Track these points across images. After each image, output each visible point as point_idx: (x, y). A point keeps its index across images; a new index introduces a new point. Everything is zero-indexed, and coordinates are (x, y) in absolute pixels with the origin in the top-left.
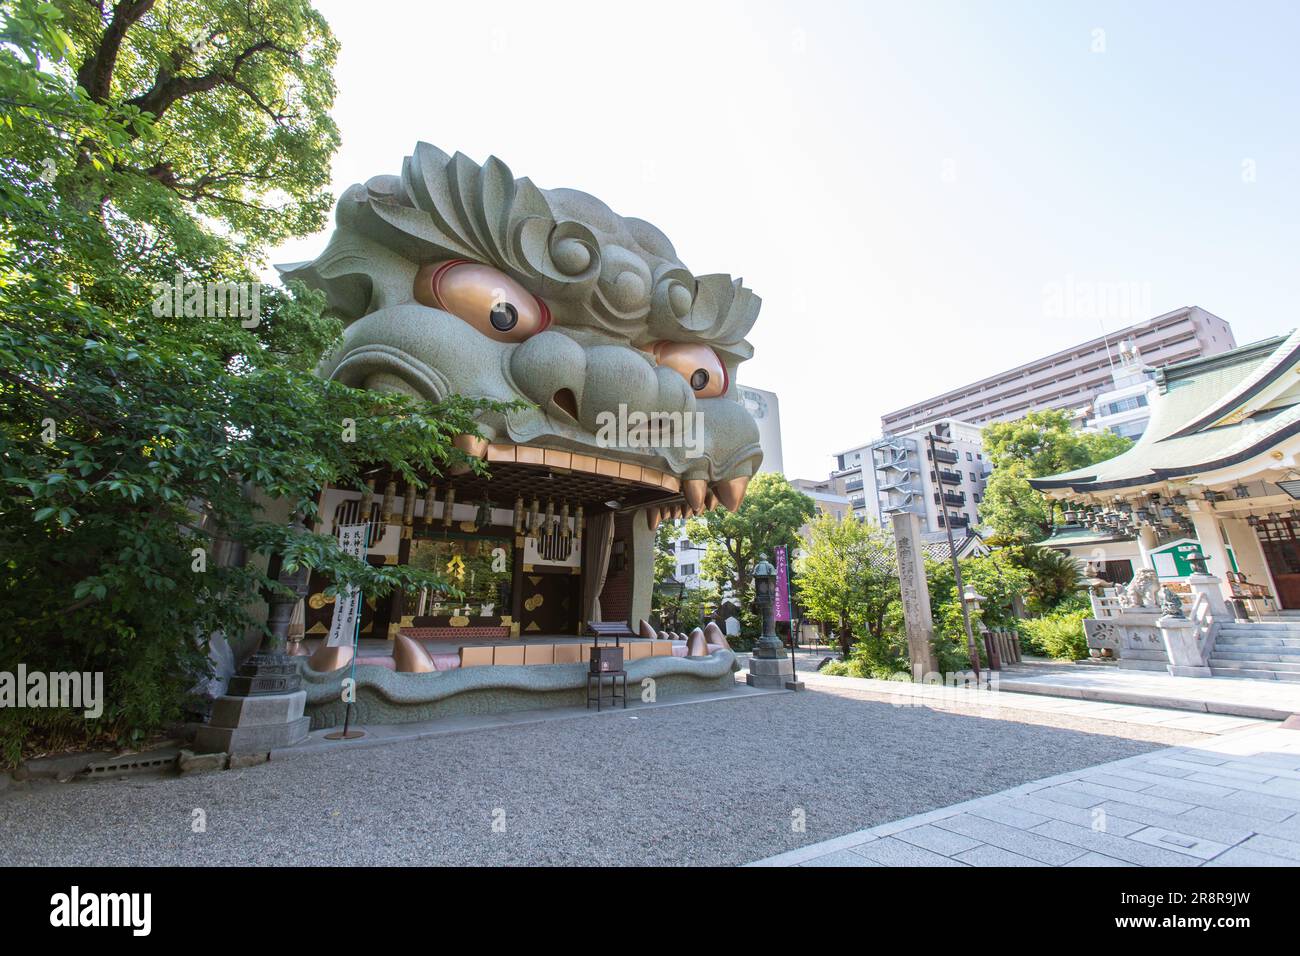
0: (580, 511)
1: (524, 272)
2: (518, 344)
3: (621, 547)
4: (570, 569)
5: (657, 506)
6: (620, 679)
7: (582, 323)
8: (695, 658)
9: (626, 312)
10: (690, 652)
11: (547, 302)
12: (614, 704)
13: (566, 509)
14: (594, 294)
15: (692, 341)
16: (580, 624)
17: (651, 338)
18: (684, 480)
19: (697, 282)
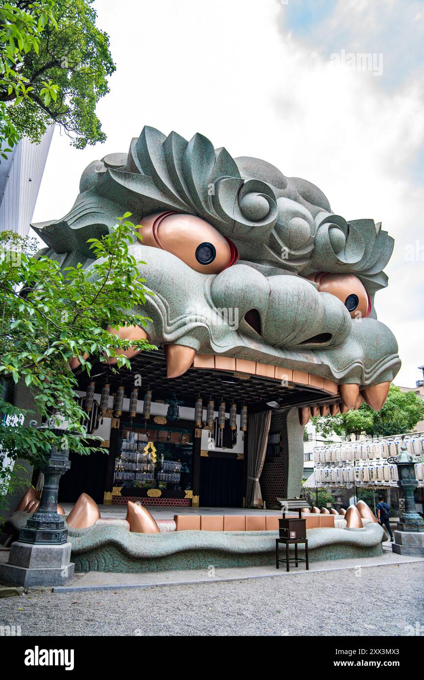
0: (245, 409)
1: (220, 219)
2: (215, 275)
4: (235, 455)
5: (308, 406)
6: (301, 545)
7: (262, 258)
8: (353, 530)
9: (295, 250)
10: (348, 525)
11: (235, 242)
13: (234, 407)
14: (272, 235)
15: (345, 272)
16: (244, 498)
17: (312, 271)
18: (340, 385)
19: (348, 226)
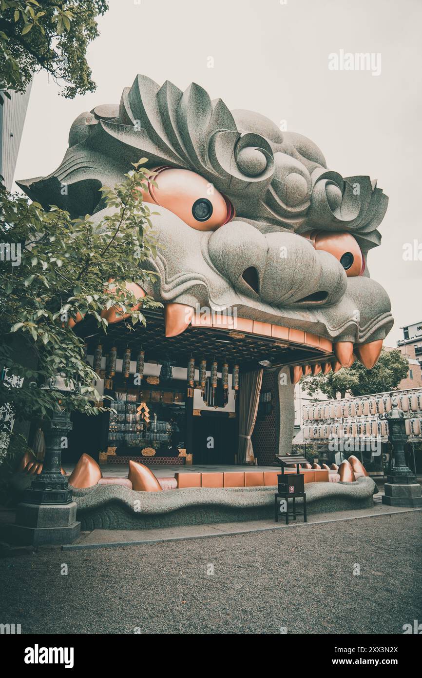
0: (237, 369)
1: (216, 174)
2: (212, 232)
3: (268, 397)
4: (227, 413)
5: (299, 365)
7: (259, 215)
8: (346, 484)
9: (292, 207)
10: (341, 479)
11: (231, 198)
12: (295, 519)
13: (226, 367)
14: (268, 191)
15: (340, 229)
16: (236, 456)
17: (307, 228)
18: (335, 342)
19: (345, 182)
